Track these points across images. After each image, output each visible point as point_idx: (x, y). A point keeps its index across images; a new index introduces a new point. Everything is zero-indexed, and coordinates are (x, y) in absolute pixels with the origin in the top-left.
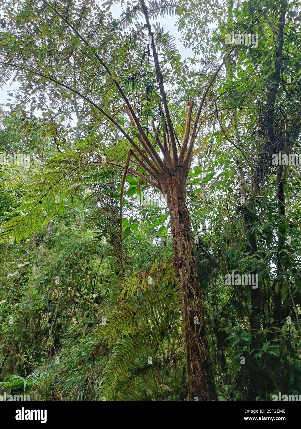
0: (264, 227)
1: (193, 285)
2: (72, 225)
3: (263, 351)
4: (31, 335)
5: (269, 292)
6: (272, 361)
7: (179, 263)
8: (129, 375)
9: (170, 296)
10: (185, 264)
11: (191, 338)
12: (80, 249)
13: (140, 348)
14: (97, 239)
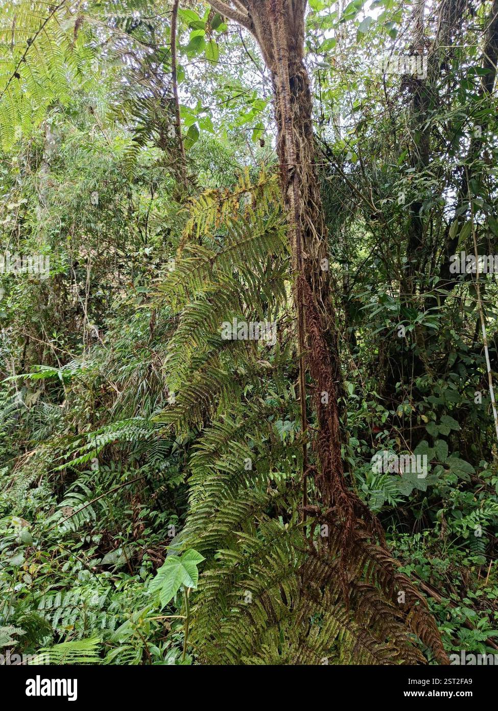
0: (448, 117)
1: (312, 217)
2: (89, 129)
3: (417, 323)
4: (57, 314)
5: (437, 241)
6: (429, 337)
7: (288, 177)
8: (210, 349)
9: (272, 231)
10: (300, 181)
11: (305, 296)
12: (112, 172)
13: (225, 313)
14: (135, 143)
